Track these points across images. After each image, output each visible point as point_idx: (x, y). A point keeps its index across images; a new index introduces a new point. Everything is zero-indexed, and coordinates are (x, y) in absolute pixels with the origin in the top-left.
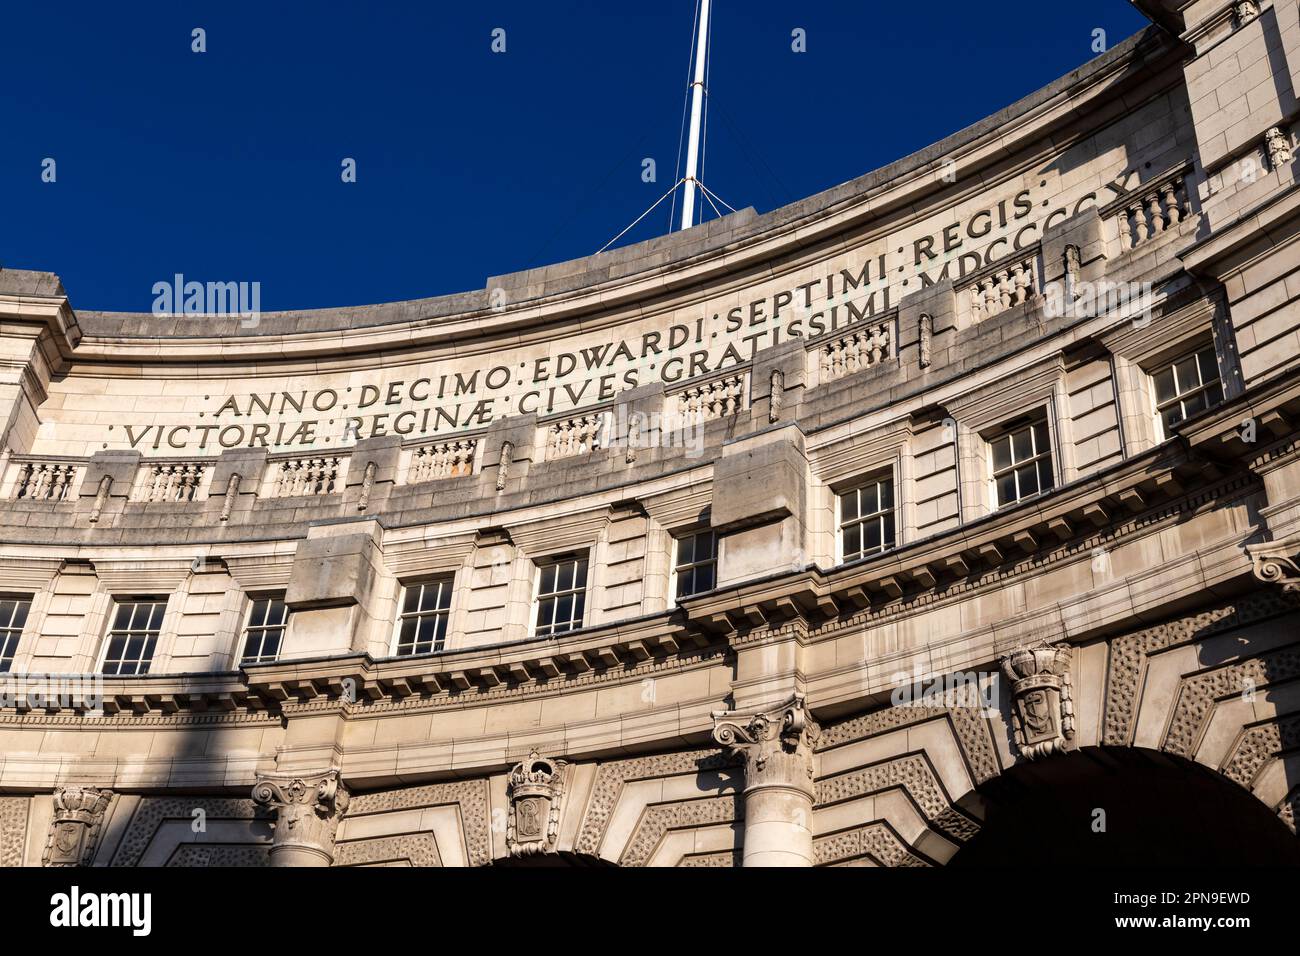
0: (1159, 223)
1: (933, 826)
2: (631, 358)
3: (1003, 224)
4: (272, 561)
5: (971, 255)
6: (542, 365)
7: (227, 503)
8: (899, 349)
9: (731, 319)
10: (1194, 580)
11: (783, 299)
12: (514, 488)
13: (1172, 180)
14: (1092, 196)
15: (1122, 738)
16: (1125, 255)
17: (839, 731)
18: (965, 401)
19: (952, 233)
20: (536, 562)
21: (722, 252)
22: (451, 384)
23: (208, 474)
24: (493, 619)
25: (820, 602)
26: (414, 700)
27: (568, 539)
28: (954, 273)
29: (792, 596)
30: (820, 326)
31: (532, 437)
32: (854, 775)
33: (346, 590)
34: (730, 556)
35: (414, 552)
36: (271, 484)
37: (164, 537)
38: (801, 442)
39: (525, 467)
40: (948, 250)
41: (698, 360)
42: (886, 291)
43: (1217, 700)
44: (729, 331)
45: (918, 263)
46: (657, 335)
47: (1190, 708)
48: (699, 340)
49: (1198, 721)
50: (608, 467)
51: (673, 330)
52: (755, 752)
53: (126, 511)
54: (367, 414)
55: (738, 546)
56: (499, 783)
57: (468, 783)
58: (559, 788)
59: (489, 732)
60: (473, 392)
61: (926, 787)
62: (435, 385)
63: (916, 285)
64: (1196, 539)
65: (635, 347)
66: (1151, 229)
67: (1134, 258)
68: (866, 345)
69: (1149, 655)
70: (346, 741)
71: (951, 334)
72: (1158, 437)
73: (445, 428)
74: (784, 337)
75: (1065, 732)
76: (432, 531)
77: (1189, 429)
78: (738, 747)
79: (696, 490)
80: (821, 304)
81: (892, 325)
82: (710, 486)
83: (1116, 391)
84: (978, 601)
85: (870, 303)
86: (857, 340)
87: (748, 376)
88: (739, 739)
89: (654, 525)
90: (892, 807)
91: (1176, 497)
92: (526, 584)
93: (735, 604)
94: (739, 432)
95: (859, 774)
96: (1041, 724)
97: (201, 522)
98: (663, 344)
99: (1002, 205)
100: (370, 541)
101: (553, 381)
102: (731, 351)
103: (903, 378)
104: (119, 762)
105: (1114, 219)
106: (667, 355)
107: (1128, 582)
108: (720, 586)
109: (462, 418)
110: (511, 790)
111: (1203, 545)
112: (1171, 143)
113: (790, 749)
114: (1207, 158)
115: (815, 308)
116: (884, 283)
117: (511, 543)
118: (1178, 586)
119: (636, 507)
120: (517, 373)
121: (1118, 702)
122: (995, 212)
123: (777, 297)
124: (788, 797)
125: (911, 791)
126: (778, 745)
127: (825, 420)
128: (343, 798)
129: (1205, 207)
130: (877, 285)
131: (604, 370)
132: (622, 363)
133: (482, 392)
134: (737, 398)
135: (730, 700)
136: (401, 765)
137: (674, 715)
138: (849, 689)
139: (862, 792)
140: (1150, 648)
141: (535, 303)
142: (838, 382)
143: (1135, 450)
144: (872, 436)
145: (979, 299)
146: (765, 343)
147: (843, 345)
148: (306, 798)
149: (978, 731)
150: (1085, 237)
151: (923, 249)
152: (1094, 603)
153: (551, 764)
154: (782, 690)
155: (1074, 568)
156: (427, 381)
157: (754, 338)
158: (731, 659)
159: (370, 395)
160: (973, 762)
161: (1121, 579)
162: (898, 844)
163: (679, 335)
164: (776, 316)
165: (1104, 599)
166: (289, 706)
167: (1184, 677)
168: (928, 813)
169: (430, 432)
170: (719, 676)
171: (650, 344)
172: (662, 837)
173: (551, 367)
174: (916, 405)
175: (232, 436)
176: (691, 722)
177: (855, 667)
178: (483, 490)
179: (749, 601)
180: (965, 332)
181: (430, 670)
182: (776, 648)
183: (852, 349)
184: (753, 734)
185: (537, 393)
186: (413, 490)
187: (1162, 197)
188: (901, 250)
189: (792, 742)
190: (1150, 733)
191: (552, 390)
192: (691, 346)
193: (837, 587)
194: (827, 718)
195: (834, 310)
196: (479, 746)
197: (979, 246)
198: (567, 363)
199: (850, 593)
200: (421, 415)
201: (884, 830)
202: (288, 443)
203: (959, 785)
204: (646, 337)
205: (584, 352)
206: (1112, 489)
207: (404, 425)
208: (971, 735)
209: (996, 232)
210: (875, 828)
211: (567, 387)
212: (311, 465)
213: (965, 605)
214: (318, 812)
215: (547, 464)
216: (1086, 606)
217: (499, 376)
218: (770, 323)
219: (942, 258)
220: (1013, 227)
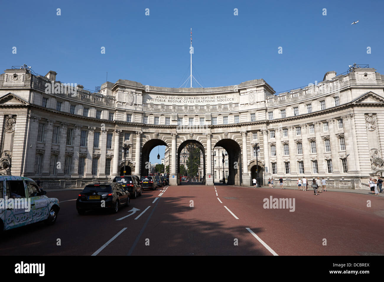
4: (168, 115)
5: (221, 99)
8: (218, 108)
9: (202, 98)
10: (236, 131)
14: (231, 99)
15: (231, 138)
18: (223, 114)
19: (220, 97)
20: (189, 118)
21: (202, 93)
22: (177, 98)
23: (160, 106)
24: (187, 122)
31: (188, 107)
33: (176, 120)
36: (165, 107)
37: (158, 112)
39: (187, 110)
41: (199, 101)
47: (235, 138)
48: (199, 99)
51: (197, 97)
53: (154, 109)
56: (189, 135)
57: (186, 134)
58: (193, 136)
61: (218, 139)
63: (217, 101)
65: (193, 98)
66: (236, 106)
69: (233, 134)
71: (222, 108)
75: (228, 138)
79: (202, 115)
80: (209, 99)
81: (217, 106)
83: (232, 117)
86: (214, 106)
87: (206, 106)
89: (199, 117)
92: (188, 120)
94: (205, 111)
97: (160, 111)
98: (196, 99)
100: (177, 115)
103: (218, 111)
104: (159, 131)
105: (234, 104)
107: (232, 130)
108: (206, 124)
109: (179, 102)
112: (237, 97)
117: (187, 116)
119: (197, 115)
120: (183, 98)
123: (206, 97)
127: (212, 112)
129: (240, 107)
130: (214, 99)
136: (181, 133)
141: (185, 93)
142: (213, 109)
144: (216, 115)
145: (223, 106)
150: (232, 105)
151: (218, 97)
156: (175, 98)
159: (170, 98)
160: (222, 138)
166: (172, 128)
171: (195, 98)
173: (186, 98)
174: (219, 114)
175: (158, 100)
177: (215, 131)
178: (184, 111)
185: (185, 101)
187: (237, 104)
188: (216, 97)
200: (175, 101)
202: (163, 102)
207: (173, 101)
209: (223, 98)
211: (188, 101)
212: (168, 106)
215: (189, 110)
216: (230, 131)
217: (181, 98)
218: (205, 100)
219: (219, 99)
220: (225, 98)
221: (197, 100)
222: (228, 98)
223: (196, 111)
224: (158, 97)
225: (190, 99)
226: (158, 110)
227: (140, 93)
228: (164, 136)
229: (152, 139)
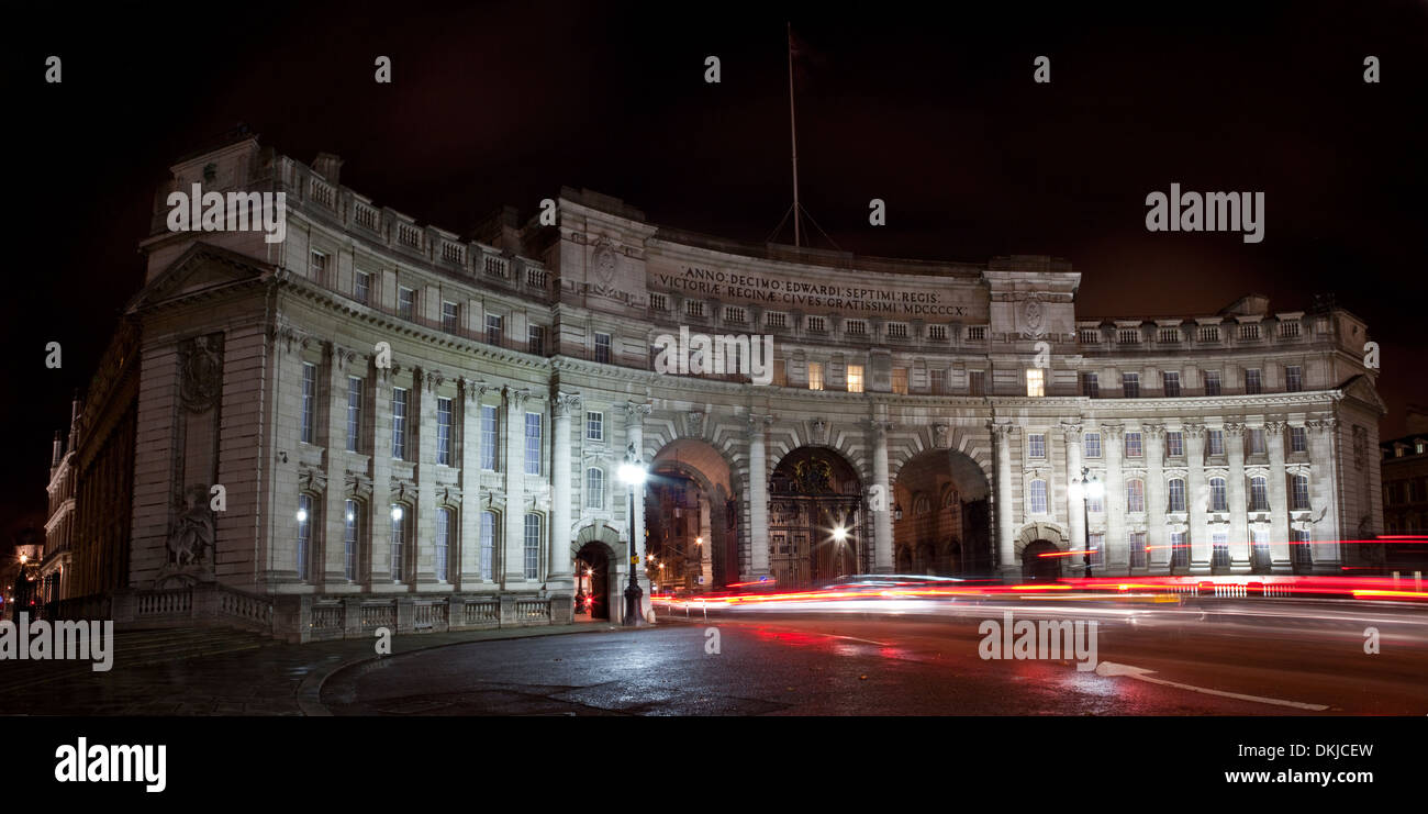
2: (817, 293)
5: (918, 306)
6: (789, 285)
7: (715, 320)
8: (912, 335)
9: (848, 292)
11: (863, 292)
12: (802, 336)
14: (952, 307)
15: (956, 449)
16: (968, 339)
18: (931, 362)
19: (913, 296)
22: (760, 283)
24: (801, 378)
28: (914, 309)
30: (875, 307)
31: (804, 319)
36: (725, 315)
38: (890, 355)
39: (804, 329)
40: (912, 300)
41: (839, 302)
42: (895, 304)
43: (975, 446)
44: (848, 295)
45: (903, 300)
46: (825, 287)
47: (970, 446)
48: (838, 295)
49: (971, 450)
50: (830, 338)
51: (830, 288)
54: (735, 287)
56: (806, 424)
58: (825, 429)
59: (806, 410)
61: (913, 447)
62: (755, 281)
63: (903, 307)
64: (977, 414)
65: (819, 289)
66: (975, 337)
67: (971, 342)
68: (901, 329)
69: (963, 434)
71: (925, 338)
74: (865, 306)
75: (944, 445)
78: (874, 429)
81: (908, 326)
83: (965, 374)
84: (929, 408)
85: (890, 306)
87: (868, 323)
89: (845, 361)
90: (906, 450)
96: (940, 442)
97: (709, 325)
98: (827, 291)
99: (927, 295)
101: (793, 292)
102: (849, 303)
103: (913, 344)
104: (705, 405)
105: (967, 329)
109: (766, 297)
110: (812, 427)
115: (874, 300)
117: (804, 354)
120: (781, 285)
121: (955, 442)
122: (925, 297)
125: (910, 447)
127: (893, 348)
130: (892, 301)
131: (809, 293)
133: (771, 289)
134: (864, 328)
135: (872, 416)
136: (782, 415)
139: (899, 444)
142: (894, 337)
144: (907, 360)
146: (859, 305)
150: (961, 330)
151: (905, 296)
154: (885, 417)
156: (752, 279)
157: (856, 301)
158: (871, 406)
159: (735, 279)
160: (925, 445)
162: (906, 457)
163: (832, 290)
164: (862, 297)
168: (913, 453)
171: (823, 290)
175: (693, 285)
176: (860, 419)
180: (928, 338)
182: (883, 405)
185: (789, 295)
186: (770, 328)
187: (978, 330)
188: (899, 293)
190: (961, 449)
191: (794, 295)
192: (836, 297)
195: (880, 304)
196: (803, 414)
197: (921, 304)
198: (797, 287)
200: (752, 292)
201: (903, 454)
203: (921, 449)
204: (821, 287)
205: (802, 285)
207: (747, 294)
208: (925, 440)
209: (925, 302)
211: (798, 296)
212: (735, 310)
215: (810, 330)
217: (775, 285)
218: (860, 299)
220: (930, 304)
221: (831, 297)
222: (941, 304)
223: (834, 338)
224: (694, 272)
225: (806, 289)
226: (700, 323)
228: (720, 427)
229: (681, 434)
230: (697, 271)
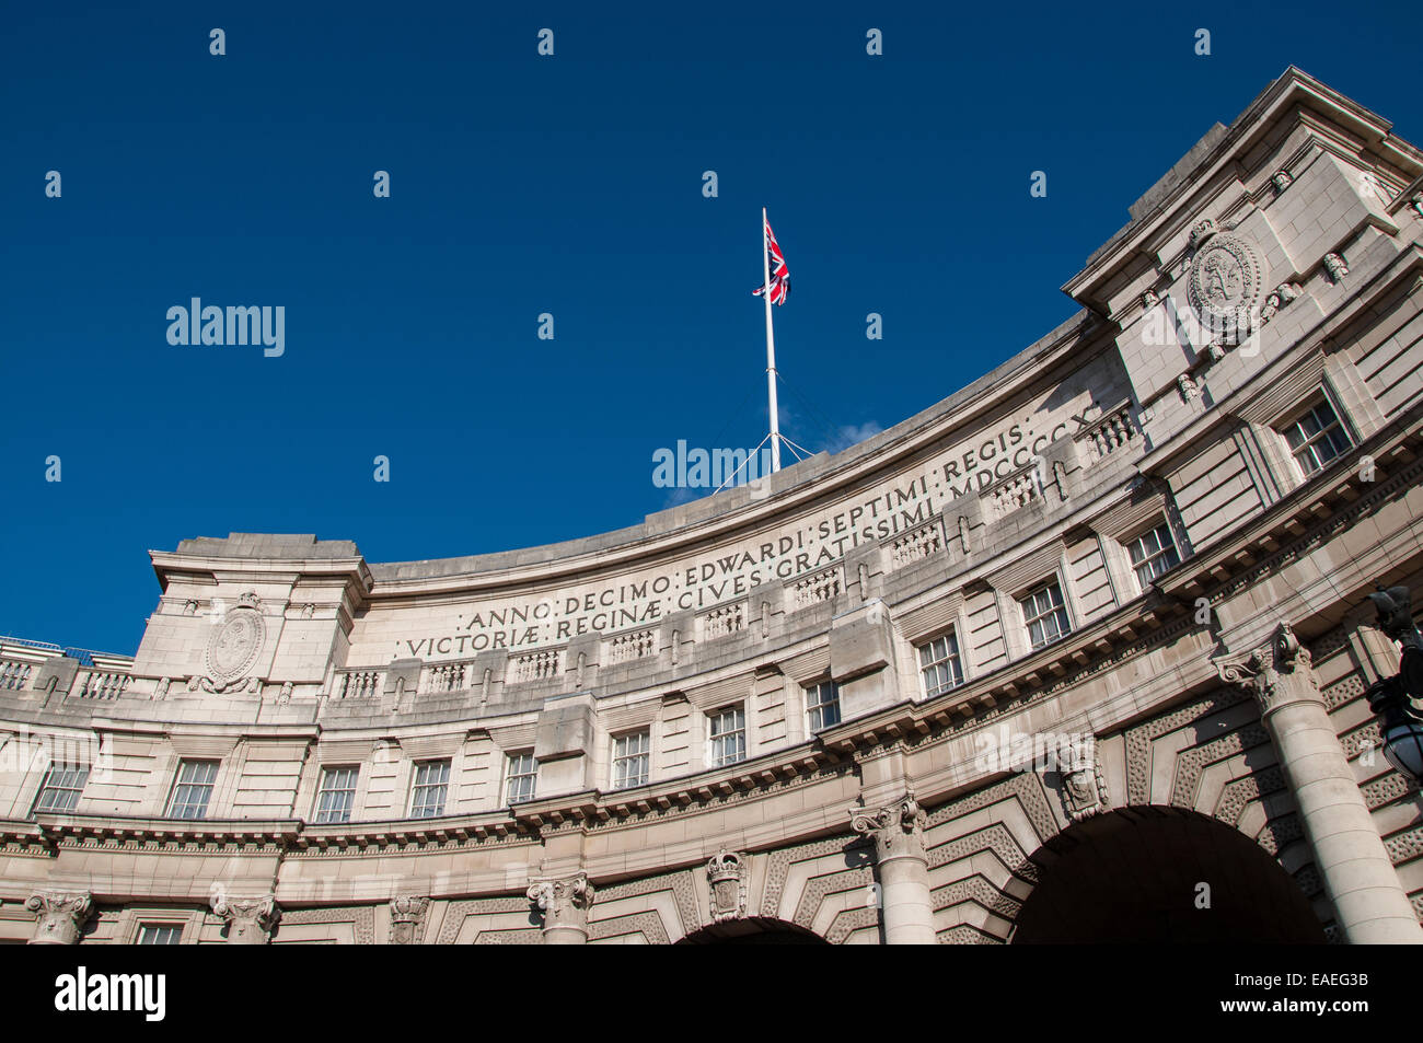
0: (1114, 442)
1: (1015, 874)
2: (754, 563)
3: (1004, 449)
4: (520, 728)
5: (984, 472)
6: (691, 574)
7: (484, 690)
8: (947, 542)
9: (821, 530)
10: (1177, 685)
11: (856, 513)
12: (684, 663)
13: (1119, 412)
14: (1063, 426)
15: (1141, 799)
16: (1095, 465)
17: (940, 815)
18: (999, 575)
19: (969, 458)
20: (706, 713)
21: (809, 484)
22: (629, 592)
23: (469, 670)
24: (682, 756)
25: (916, 725)
26: (633, 819)
27: (728, 695)
28: (975, 485)
29: (896, 723)
30: (886, 530)
31: (693, 625)
32: (954, 843)
33: (575, 744)
34: (847, 698)
35: (620, 713)
36: (513, 674)
37: (444, 718)
38: (887, 612)
39: (690, 647)
40: (968, 469)
41: (802, 561)
42: (929, 501)
43: (1204, 767)
44: (821, 538)
45: (948, 480)
46: (770, 545)
47: (1186, 774)
48: (801, 546)
49: (1193, 783)
50: (750, 642)
51: (781, 540)
52: (882, 835)
53: (416, 701)
54: (572, 618)
55: (852, 690)
56: (700, 873)
57: (677, 874)
58: (743, 872)
59: (689, 837)
60: (645, 596)
61: (1007, 847)
62: (618, 594)
63: (949, 497)
64: (1174, 657)
65: (756, 554)
66: (1110, 447)
67: (1102, 466)
68: (921, 540)
69: (1152, 740)
70: (588, 852)
71: (982, 528)
72: (1138, 591)
73: (628, 624)
74: (861, 539)
75: (1101, 799)
76: (630, 698)
77: (1162, 582)
78: (870, 833)
79: (816, 653)
80: (883, 514)
81: (939, 525)
82: (827, 649)
83: (1104, 558)
84: (1027, 713)
85: (919, 510)
86: (915, 537)
87: (842, 569)
88: (871, 827)
89: (788, 680)
90: (985, 864)
91: (1157, 629)
92: (701, 730)
93: (856, 732)
94: (840, 610)
95: (958, 842)
96: (1084, 795)
97: (468, 705)
98: (776, 551)
99: (1001, 436)
100: (588, 709)
101: (700, 584)
102: (825, 552)
103: (952, 561)
104: (432, 877)
105: (1083, 440)
106: (779, 558)
107: (1132, 691)
108: (843, 720)
109: (640, 615)
110: (709, 877)
111: (1180, 661)
112: (1110, 387)
113: (908, 831)
114: (1142, 397)
115: (881, 517)
116: (927, 496)
117: (687, 701)
118: (1167, 690)
119: (773, 669)
120: (674, 580)
121: (1135, 774)
122: (997, 442)
123: (852, 512)
124: (910, 864)
125: (997, 852)
126: (900, 829)
127: (902, 596)
128: (590, 891)
129: (1145, 430)
130: (921, 498)
131: (736, 573)
132: (748, 566)
133: (651, 596)
134: (836, 584)
135: (860, 800)
136: (629, 865)
137: (821, 813)
138: (944, 784)
139: (962, 855)
140: (1152, 735)
141: (682, 531)
142: (907, 568)
143: (1124, 600)
144: (936, 605)
145: (998, 502)
146: (848, 545)
147: (906, 542)
148: (565, 894)
149: (1039, 804)
150: (1066, 455)
151: (950, 471)
152: (1110, 707)
153: (736, 855)
154: (897, 789)
155: (1092, 684)
156: (612, 591)
157: (840, 541)
158: (858, 771)
159: (573, 605)
160: (1039, 827)
161: (1127, 689)
162: (992, 889)
163: (786, 544)
164: (853, 525)
165: (1117, 704)
166: (545, 830)
167: (1179, 753)
168: (1011, 865)
169: (618, 628)
170: (850, 782)
171: (766, 551)
172: (822, 901)
173: (698, 574)
174: (966, 580)
175: (480, 642)
176: (834, 818)
177: (947, 768)
178: (663, 666)
179: (867, 729)
180: (991, 526)
181: (642, 796)
182: (889, 759)
183: (912, 544)
184: (880, 822)
185: (690, 593)
186: (613, 670)
187: (1113, 424)
188: (935, 472)
189: (909, 825)
190: (1161, 793)
191: (701, 590)
192: (795, 551)
193: (927, 713)
194: (930, 806)
195: (894, 517)
196: (684, 847)
197: (990, 465)
198: (709, 570)
199: (937, 717)
200: (610, 615)
201: (981, 880)
202: (520, 643)
203: (1031, 844)
204: (762, 547)
205: (720, 562)
206: (1113, 627)
207: (599, 623)
208: (1034, 808)
209: (1000, 455)
210: (974, 880)
211: (711, 587)
212: (539, 658)
213: (1018, 717)
214: (574, 902)
215: (707, 644)
216: (1104, 710)
217: (661, 585)
218: (849, 530)
219: (965, 476)
220: (1011, 451)
221: (785, 557)
222: (1036, 435)
223: (759, 638)
224: (486, 619)
225: (728, 565)
226: (447, 706)
227: (325, 606)
230: (493, 614)
